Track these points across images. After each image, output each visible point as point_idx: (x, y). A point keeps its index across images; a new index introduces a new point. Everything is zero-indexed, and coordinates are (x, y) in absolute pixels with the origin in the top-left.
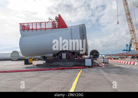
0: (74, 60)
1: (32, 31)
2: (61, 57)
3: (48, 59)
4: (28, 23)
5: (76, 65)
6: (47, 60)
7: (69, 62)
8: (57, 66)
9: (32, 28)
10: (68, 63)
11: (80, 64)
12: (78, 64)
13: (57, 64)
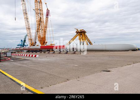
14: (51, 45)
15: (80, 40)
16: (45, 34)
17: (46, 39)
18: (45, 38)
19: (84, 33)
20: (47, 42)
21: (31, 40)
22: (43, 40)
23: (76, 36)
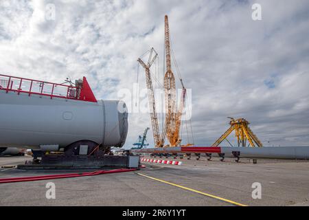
0: (102, 158)
1: (19, 94)
2: (77, 152)
3: (47, 153)
4: (10, 77)
5: (105, 166)
6: (46, 156)
7: (92, 160)
8: (68, 168)
9: (20, 89)
10: (90, 163)
11: (113, 165)
12: (109, 165)
13: (69, 165)
14: (189, 145)
15: (238, 136)
16: (178, 128)
17: (180, 134)
18: (177, 132)
19: (246, 124)
20: (180, 140)
21: (157, 136)
22: (174, 137)
23: (230, 130)
